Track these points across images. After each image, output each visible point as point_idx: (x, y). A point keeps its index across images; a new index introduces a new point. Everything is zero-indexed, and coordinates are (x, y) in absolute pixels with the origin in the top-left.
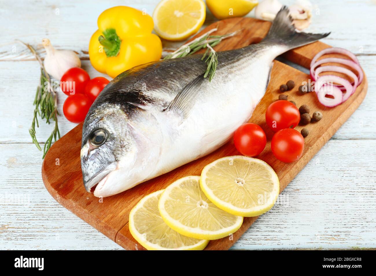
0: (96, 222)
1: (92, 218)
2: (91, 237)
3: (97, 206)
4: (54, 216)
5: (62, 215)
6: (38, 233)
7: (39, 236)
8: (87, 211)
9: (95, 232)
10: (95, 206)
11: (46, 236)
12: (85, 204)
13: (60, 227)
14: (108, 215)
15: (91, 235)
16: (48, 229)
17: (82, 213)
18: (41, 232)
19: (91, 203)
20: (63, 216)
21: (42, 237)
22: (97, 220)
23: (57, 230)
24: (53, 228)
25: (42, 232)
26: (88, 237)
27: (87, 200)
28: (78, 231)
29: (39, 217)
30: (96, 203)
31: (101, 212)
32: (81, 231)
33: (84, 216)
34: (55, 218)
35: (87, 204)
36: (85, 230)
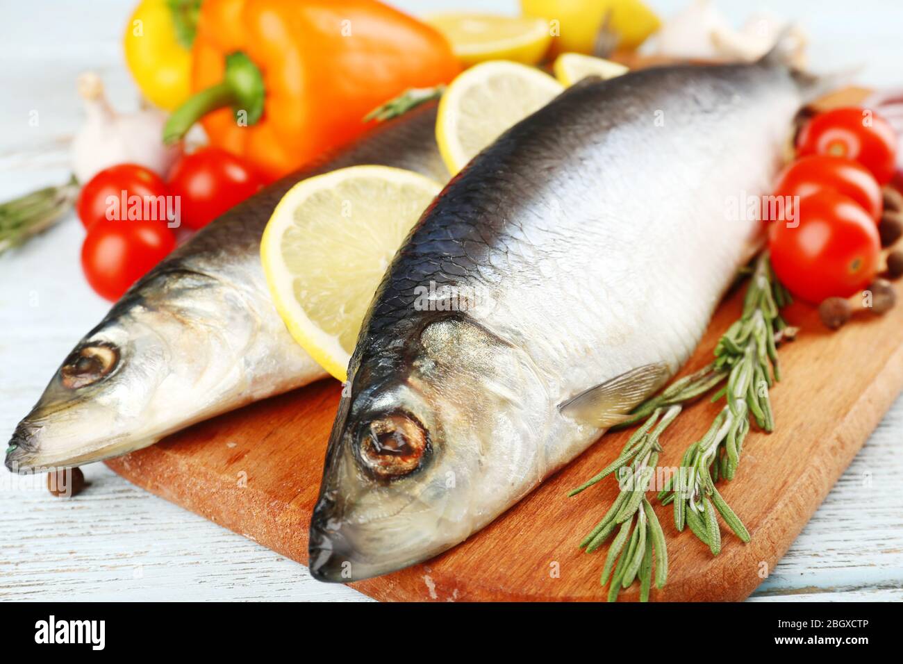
0: (265, 513)
1: (250, 501)
2: (250, 577)
3: (267, 462)
4: (112, 524)
5: (142, 518)
6: (57, 576)
7: (59, 583)
8: (230, 479)
9: (267, 561)
10: (258, 466)
11: (83, 582)
12: (224, 461)
13: (136, 553)
14: (308, 486)
15: (251, 571)
16: (91, 563)
17: (214, 490)
18: (64, 571)
19: (243, 456)
20: (143, 522)
21: (72, 587)
22: (268, 506)
23: (123, 562)
24: (110, 557)
25: (68, 570)
26: (242, 576)
27: (228, 450)
28: (204, 561)
29: (58, 529)
30: (264, 455)
31: (282, 480)
32: (214, 561)
33: (219, 499)
34: (117, 530)
35: (231, 459)
36: (226, 557)
